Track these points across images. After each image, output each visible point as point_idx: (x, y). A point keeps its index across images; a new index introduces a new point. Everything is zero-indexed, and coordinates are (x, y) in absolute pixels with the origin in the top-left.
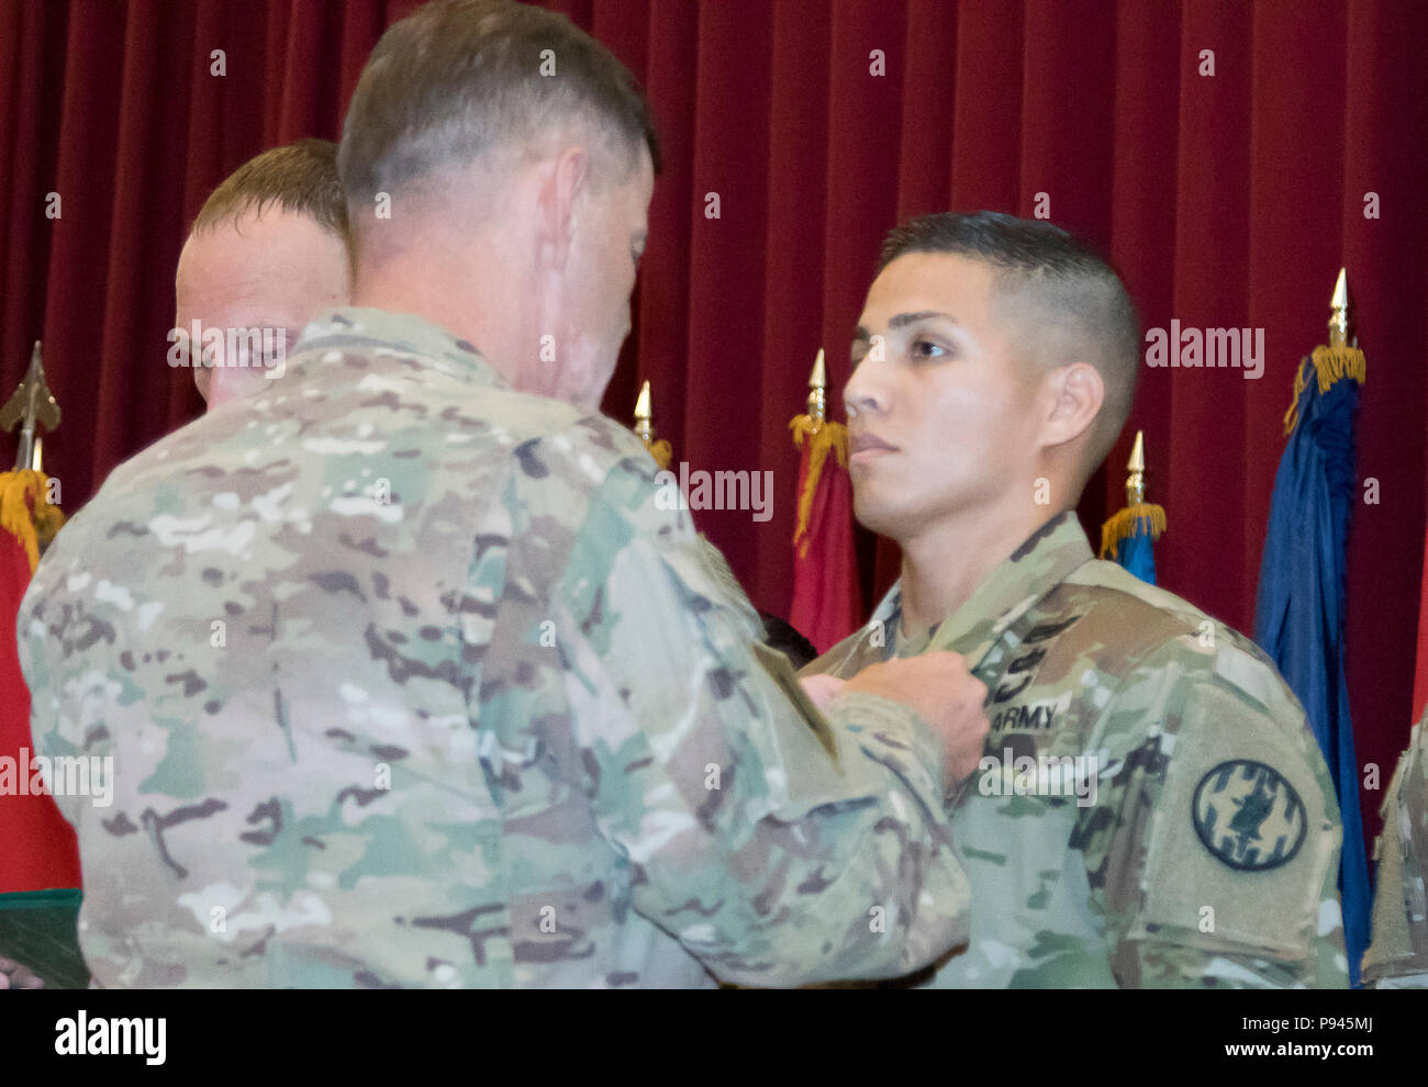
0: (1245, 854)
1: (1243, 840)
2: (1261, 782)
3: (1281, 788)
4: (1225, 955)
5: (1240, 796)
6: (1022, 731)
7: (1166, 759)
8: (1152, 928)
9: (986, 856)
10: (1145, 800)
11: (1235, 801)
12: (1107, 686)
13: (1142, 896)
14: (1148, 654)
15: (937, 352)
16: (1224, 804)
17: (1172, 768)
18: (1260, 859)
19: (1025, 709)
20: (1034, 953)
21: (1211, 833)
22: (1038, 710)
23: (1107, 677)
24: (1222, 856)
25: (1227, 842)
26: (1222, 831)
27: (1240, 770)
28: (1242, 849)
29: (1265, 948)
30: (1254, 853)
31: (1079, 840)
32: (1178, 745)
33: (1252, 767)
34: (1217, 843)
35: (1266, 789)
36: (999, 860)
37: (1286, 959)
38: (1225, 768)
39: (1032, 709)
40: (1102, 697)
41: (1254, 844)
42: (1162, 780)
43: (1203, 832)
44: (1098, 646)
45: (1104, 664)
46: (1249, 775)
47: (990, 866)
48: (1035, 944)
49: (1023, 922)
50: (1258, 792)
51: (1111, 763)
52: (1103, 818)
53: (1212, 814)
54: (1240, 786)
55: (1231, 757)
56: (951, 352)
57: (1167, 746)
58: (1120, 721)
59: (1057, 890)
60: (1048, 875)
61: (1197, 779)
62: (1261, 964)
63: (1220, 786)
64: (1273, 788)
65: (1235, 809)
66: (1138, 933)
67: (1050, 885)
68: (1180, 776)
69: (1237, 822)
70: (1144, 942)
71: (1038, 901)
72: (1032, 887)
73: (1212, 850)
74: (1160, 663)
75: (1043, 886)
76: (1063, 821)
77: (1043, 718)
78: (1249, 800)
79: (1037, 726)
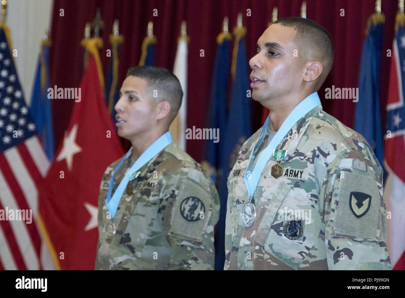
0: (191, 218)
1: (191, 215)
2: (195, 202)
3: (200, 203)
4: (186, 240)
5: (191, 205)
6: (148, 188)
7: (176, 196)
8: (172, 233)
9: (141, 215)
10: (171, 204)
11: (190, 206)
12: (165, 179)
13: (170, 226)
14: (174, 172)
15: (134, 99)
16: (187, 207)
17: (177, 198)
18: (194, 219)
19: (149, 183)
20: (151, 236)
21: (184, 213)
22: (152, 183)
23: (166, 177)
24: (186, 218)
25: (187, 215)
26: (186, 212)
27: (191, 199)
28: (190, 217)
29: (194, 239)
30: (193, 217)
31: (159, 211)
32: (178, 193)
33: (194, 198)
34: (185, 215)
35: (197, 203)
36: (144, 216)
37: (198, 241)
38: (188, 199)
39: (151, 183)
40: (164, 182)
41: (193, 215)
42: (175, 200)
43: (182, 213)
44: (164, 170)
45: (165, 174)
46: (193, 200)
47: (141, 217)
48: (151, 234)
49: (148, 229)
50: (195, 203)
51: (166, 196)
52: (164, 207)
53: (184, 209)
54: (191, 203)
55: (189, 196)
56: (137, 100)
57: (176, 192)
58: (167, 187)
59: (155, 223)
60: (153, 219)
61: (181, 201)
62: (193, 242)
63: (187, 203)
64: (198, 203)
65: (189, 208)
66: (169, 234)
67: (154, 222)
68: (178, 200)
69: (190, 211)
70: (171, 236)
71: (151, 225)
72: (150, 222)
73: (184, 217)
74: (176, 174)
75: (152, 222)
76: (156, 208)
77: (153, 185)
78: (193, 206)
79: (151, 186)
